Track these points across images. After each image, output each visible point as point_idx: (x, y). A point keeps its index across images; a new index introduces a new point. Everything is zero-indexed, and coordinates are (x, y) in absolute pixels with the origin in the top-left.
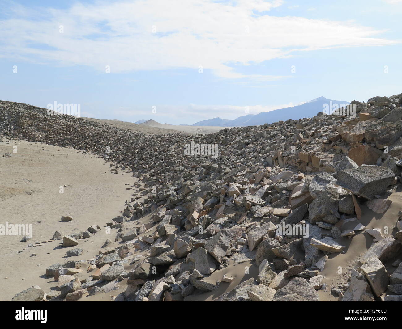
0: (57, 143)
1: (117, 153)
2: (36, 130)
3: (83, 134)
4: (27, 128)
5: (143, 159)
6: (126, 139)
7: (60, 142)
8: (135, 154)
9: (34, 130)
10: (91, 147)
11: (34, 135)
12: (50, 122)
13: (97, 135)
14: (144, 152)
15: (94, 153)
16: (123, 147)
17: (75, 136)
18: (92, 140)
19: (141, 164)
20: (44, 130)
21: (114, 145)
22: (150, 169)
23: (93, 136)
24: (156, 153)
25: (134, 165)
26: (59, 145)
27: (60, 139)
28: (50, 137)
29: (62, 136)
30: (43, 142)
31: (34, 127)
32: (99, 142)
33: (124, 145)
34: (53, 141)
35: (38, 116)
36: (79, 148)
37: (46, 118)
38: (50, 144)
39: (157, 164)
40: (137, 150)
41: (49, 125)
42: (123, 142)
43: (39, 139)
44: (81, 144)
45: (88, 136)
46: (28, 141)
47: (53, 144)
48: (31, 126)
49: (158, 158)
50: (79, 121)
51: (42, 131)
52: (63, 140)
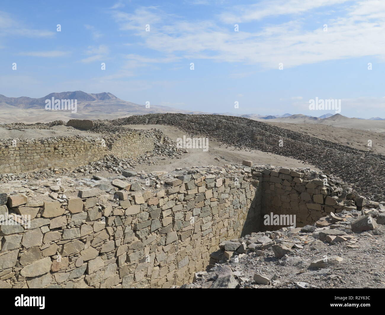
0: (282, 154)
1: (328, 166)
2: (266, 143)
3: (299, 149)
4: (259, 142)
5: (349, 174)
6: (333, 156)
7: (283, 153)
8: (342, 169)
9: (264, 143)
10: (307, 159)
11: (266, 147)
12: (274, 138)
13: (310, 150)
14: (349, 169)
15: (311, 164)
16: (332, 162)
17: (294, 150)
18: (307, 154)
19: (349, 177)
20: (271, 143)
21: (324, 160)
22: (355, 181)
23: (307, 150)
24: (358, 171)
25: (343, 177)
26: (283, 155)
27: (284, 151)
28: (276, 149)
29: (284, 149)
30: (272, 152)
31: (264, 141)
32: (312, 155)
33: (333, 160)
34: (279, 152)
35: (266, 133)
36: (299, 159)
37: (271, 135)
38: (277, 154)
39: (360, 179)
40: (343, 167)
41: (274, 140)
42: (331, 158)
43: (269, 150)
44: (299, 156)
45: (304, 150)
46: (262, 150)
47: (279, 154)
48: (262, 140)
49: (360, 174)
50: (287, 132)
51: (270, 144)
52: (285, 152)
